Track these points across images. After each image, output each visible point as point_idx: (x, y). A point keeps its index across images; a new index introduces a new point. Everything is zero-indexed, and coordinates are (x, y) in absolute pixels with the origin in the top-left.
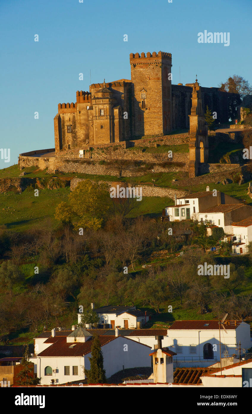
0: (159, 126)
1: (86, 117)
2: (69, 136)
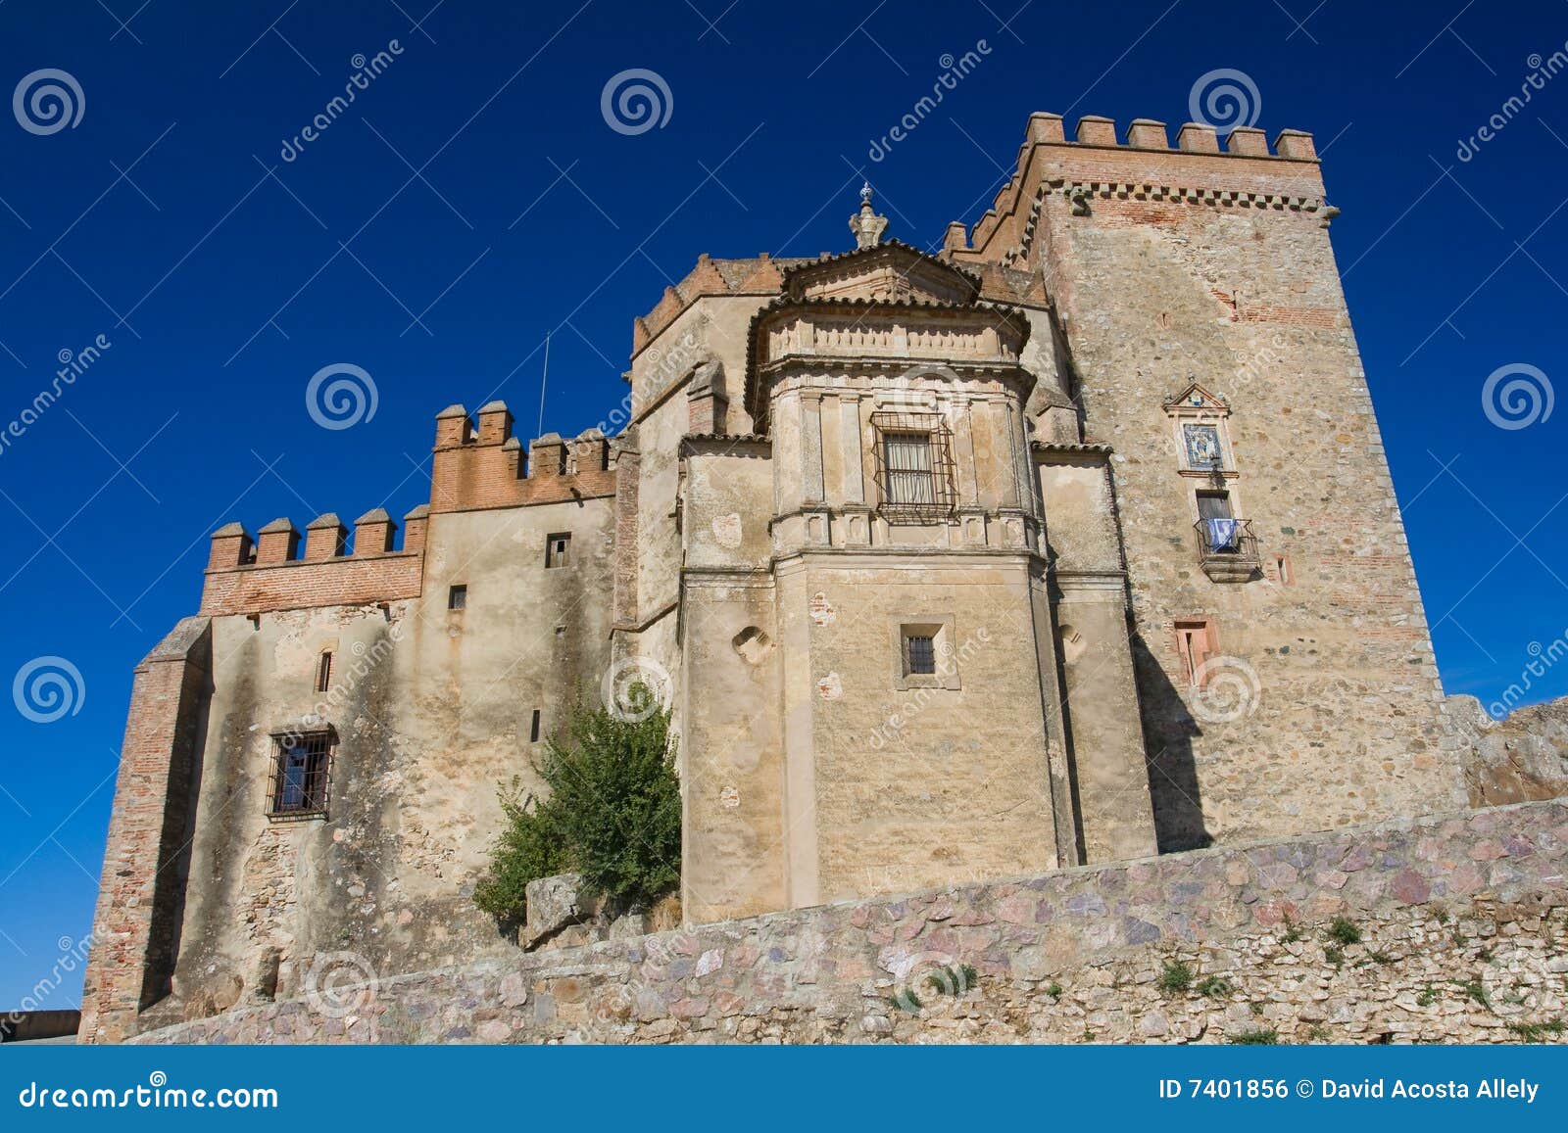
0: (1420, 745)
1: (525, 640)
2: (280, 853)
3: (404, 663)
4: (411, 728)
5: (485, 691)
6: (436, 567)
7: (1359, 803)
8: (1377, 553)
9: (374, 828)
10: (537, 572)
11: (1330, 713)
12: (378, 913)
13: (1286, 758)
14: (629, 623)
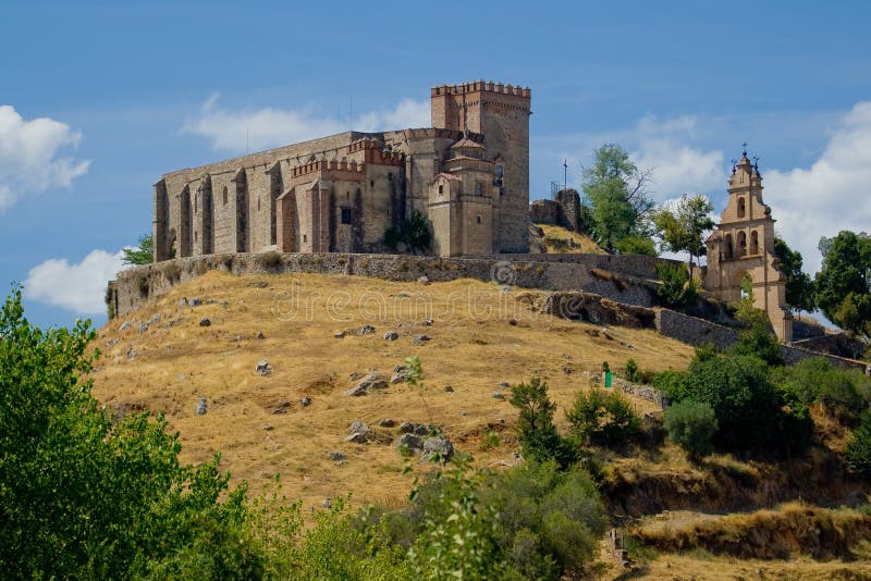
1: (386, 195)
2: (344, 231)
3: (363, 196)
4: (366, 209)
5: (378, 204)
6: (368, 176)
7: (513, 246)
8: (524, 197)
9: (360, 227)
10: (387, 181)
11: (511, 229)
12: (363, 244)
13: (503, 236)
14: (412, 197)
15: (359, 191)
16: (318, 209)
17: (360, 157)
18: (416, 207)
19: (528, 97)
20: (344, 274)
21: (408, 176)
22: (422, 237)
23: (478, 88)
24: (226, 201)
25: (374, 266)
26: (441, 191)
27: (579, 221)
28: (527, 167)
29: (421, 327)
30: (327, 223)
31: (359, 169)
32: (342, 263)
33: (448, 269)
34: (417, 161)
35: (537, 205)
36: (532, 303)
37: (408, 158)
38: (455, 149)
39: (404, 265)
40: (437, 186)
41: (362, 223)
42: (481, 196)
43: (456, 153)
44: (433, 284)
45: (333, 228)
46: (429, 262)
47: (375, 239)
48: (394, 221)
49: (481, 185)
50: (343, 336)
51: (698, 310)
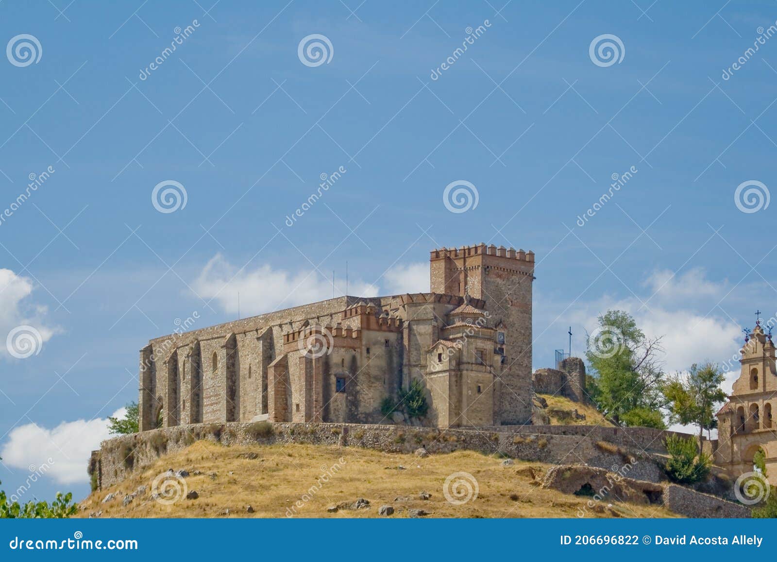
1: (383, 363)
2: (338, 400)
3: (359, 363)
4: (361, 378)
5: (374, 372)
6: (364, 343)
7: (515, 417)
8: (527, 365)
9: (356, 397)
10: (384, 348)
11: (513, 399)
12: (358, 414)
13: (504, 406)
14: (410, 365)
15: (354, 359)
16: (311, 377)
17: (355, 323)
18: (414, 375)
19: (532, 262)
20: (338, 446)
21: (406, 342)
22: (420, 408)
23: (479, 252)
24: (215, 367)
25: (369, 436)
26: (440, 360)
27: (584, 391)
28: (531, 334)
29: (418, 502)
30: (320, 390)
31: (354, 335)
32: (336, 433)
33: (446, 440)
34: (415, 327)
35: (540, 375)
36: (534, 477)
37: (406, 324)
38: (454, 315)
39: (401, 436)
40: (436, 353)
41: (357, 392)
42: (482, 364)
43: (456, 320)
44: (431, 457)
45: (327, 396)
46: (427, 433)
47: (371, 409)
48: (391, 391)
49: (482, 353)
50: (335, 510)
51: (708, 486)
